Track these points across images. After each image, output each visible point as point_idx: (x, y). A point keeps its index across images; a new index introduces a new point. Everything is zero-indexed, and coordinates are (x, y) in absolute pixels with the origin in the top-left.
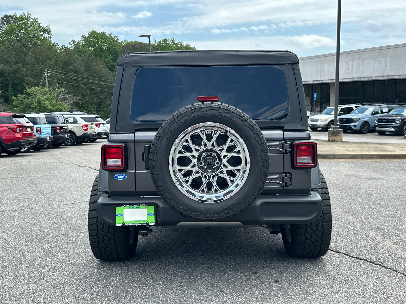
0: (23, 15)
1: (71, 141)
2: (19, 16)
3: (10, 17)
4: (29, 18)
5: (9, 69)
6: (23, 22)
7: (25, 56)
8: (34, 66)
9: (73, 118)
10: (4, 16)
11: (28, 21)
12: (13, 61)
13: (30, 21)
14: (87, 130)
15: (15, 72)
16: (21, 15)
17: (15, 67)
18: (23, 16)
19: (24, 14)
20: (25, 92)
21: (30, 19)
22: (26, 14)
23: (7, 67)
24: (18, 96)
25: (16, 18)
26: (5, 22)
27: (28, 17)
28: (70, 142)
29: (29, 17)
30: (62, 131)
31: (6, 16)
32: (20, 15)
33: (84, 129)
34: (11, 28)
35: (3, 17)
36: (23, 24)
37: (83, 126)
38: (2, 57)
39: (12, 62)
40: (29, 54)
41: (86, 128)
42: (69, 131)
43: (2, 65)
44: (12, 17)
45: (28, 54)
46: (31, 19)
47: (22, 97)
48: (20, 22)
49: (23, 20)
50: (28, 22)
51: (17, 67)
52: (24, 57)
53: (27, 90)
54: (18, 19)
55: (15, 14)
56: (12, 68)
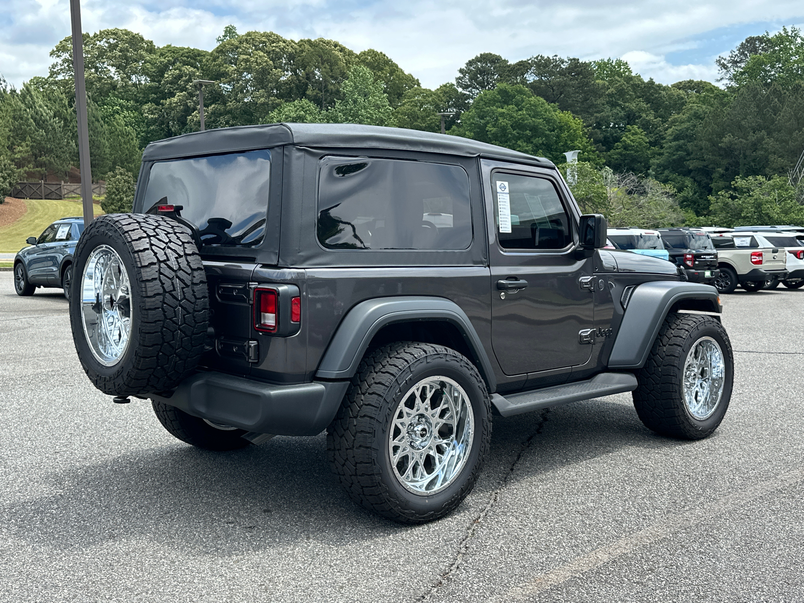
0: (782, 32)
1: (727, 284)
2: (776, 36)
3: (758, 39)
4: (794, 37)
5: (741, 142)
6: (782, 46)
7: (775, 115)
8: (790, 133)
9: (750, 238)
10: (747, 41)
11: (791, 42)
12: (750, 125)
13: (797, 42)
14: (760, 262)
15: (755, 146)
16: (780, 34)
17: (752, 138)
18: (784, 35)
19: (785, 29)
20: (734, 185)
21: (796, 40)
22: (789, 30)
23: (738, 139)
24: (719, 195)
25: (769, 40)
26: (746, 52)
27: (793, 35)
28: (725, 287)
29: (795, 34)
30: (697, 263)
31: (751, 41)
32: (777, 34)
33: (753, 260)
34: (756, 62)
35: (744, 42)
36: (781, 50)
37: (752, 255)
38: (731, 120)
39: (749, 127)
40: (784, 110)
41: (758, 259)
42: (719, 263)
43: (729, 136)
44: (761, 40)
45: (781, 109)
46: (798, 39)
47: (727, 195)
48: (776, 48)
49: (782, 43)
50: (792, 46)
51: (757, 137)
52: (773, 115)
53: (736, 182)
54: (772, 43)
55: (766, 34)
56: (747, 140)
